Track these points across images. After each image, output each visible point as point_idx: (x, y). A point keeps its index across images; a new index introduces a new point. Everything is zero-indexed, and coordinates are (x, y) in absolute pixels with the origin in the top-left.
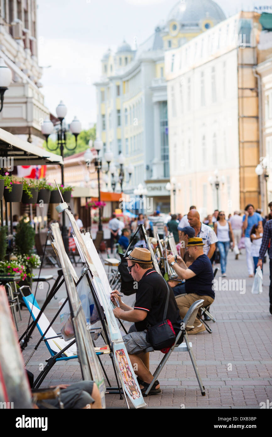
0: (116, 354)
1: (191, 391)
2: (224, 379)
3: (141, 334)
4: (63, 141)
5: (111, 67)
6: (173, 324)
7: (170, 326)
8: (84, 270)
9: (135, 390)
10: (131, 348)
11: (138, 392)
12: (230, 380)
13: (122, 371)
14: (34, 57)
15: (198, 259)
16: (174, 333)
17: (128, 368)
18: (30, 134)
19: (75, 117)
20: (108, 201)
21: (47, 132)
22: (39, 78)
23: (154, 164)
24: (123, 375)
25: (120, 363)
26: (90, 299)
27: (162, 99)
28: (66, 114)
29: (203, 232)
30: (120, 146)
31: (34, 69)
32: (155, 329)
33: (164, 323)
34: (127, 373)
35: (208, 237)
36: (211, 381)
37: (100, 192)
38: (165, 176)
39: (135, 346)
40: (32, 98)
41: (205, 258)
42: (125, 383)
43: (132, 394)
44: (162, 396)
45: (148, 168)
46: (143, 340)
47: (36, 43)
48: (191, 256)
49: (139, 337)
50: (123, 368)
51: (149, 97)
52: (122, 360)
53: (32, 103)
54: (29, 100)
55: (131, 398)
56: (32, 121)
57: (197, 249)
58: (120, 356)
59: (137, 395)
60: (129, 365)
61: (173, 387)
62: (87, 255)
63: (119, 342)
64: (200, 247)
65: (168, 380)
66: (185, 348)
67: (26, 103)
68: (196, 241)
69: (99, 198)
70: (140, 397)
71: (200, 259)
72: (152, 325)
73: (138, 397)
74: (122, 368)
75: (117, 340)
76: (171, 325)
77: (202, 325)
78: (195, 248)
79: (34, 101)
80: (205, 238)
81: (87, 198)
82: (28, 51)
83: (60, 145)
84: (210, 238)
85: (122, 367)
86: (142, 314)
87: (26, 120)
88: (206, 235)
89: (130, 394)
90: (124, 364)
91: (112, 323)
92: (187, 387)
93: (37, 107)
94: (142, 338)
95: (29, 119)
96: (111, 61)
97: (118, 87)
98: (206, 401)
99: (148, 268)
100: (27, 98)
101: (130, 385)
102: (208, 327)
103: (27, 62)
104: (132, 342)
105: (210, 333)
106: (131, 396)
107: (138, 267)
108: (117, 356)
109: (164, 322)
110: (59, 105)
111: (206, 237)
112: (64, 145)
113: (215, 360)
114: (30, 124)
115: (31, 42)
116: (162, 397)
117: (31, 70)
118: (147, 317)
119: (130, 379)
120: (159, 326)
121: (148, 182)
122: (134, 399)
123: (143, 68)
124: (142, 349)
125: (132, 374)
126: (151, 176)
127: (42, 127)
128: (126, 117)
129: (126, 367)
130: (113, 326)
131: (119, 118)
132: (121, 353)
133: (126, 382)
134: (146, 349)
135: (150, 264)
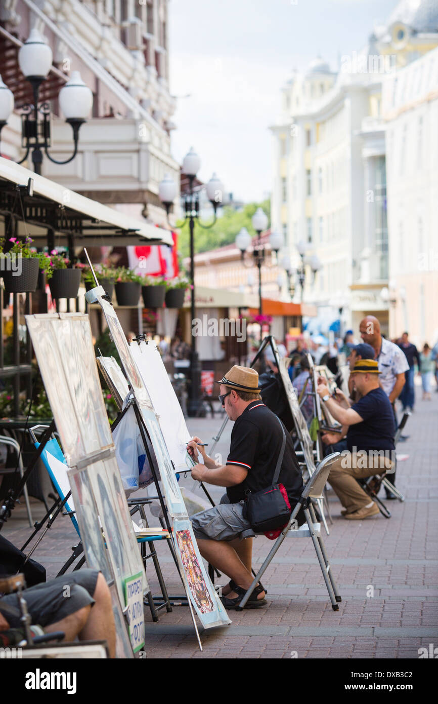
0: (177, 537)
1: (318, 603)
2: (380, 587)
3: (234, 508)
4: (194, 213)
5: (297, 100)
6: (288, 492)
7: (283, 494)
8: (130, 398)
9: (206, 599)
10: (217, 530)
11: (210, 603)
12: (389, 589)
13: (186, 566)
14: (163, 81)
15: (369, 394)
16: (289, 506)
17: (195, 562)
18: (145, 204)
19: (214, 174)
20: (277, 316)
21: (167, 198)
22: (170, 114)
23: (364, 259)
24: (188, 572)
25: (182, 552)
26: (139, 445)
27: (376, 152)
28: (198, 168)
29: (384, 354)
30: (310, 229)
31: (162, 100)
32: (258, 498)
33: (273, 489)
34: (193, 570)
35: (392, 362)
36: (357, 588)
37: (261, 300)
38: (382, 278)
39: (225, 527)
40: (147, 143)
41: (380, 393)
42: (190, 586)
43: (201, 604)
44: (267, 610)
45: (355, 263)
46: (236, 516)
47: (166, 57)
48: (358, 389)
49: (230, 512)
50: (188, 562)
51: (356, 149)
52: (186, 547)
53: (147, 151)
54: (143, 147)
55: (198, 611)
56: (147, 182)
57: (369, 379)
58: (183, 540)
59: (208, 607)
60: (197, 556)
61: (291, 597)
62: (132, 373)
63: (182, 519)
64: (375, 377)
65: (287, 587)
66: (306, 531)
67: (138, 151)
68: (368, 365)
69: (260, 309)
70: (212, 610)
71: (372, 394)
72: (254, 492)
73: (210, 611)
74: (186, 561)
75: (180, 514)
76: (285, 493)
77: (374, 505)
78: (366, 378)
79: (151, 148)
80: (388, 363)
81: (240, 309)
82: (153, 70)
83: (188, 220)
84: (396, 364)
85: (185, 558)
86: (239, 474)
87: (138, 180)
88: (390, 359)
89: (197, 604)
90: (189, 554)
91: (171, 487)
92: (314, 597)
93: (158, 158)
94: (235, 513)
95: (143, 178)
96: (297, 90)
97: (308, 133)
98: (337, 619)
99: (252, 399)
100: (140, 143)
101: (198, 589)
102: (385, 508)
103: (150, 88)
104: (219, 520)
105: (387, 517)
106: (199, 607)
107: (234, 397)
108: (179, 540)
109: (273, 487)
110: (189, 154)
111: (390, 362)
112: (195, 220)
113: (378, 558)
114: (144, 187)
115: (157, 55)
116: (266, 612)
117: (157, 101)
118: (246, 478)
119: (199, 579)
120: (266, 493)
121: (354, 288)
122: (203, 613)
123: (348, 103)
124: (236, 533)
125: (201, 572)
126: (359, 277)
127: (160, 189)
128: (321, 181)
129: (191, 559)
130: (173, 491)
131: (309, 182)
132: (185, 536)
133: (192, 585)
134: (241, 532)
135: (256, 394)
